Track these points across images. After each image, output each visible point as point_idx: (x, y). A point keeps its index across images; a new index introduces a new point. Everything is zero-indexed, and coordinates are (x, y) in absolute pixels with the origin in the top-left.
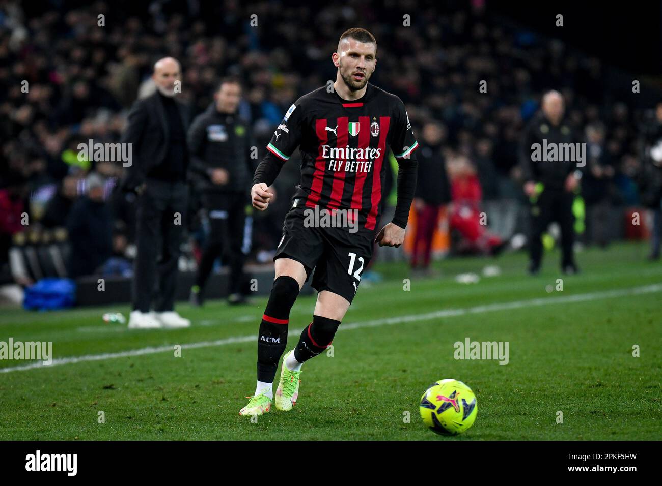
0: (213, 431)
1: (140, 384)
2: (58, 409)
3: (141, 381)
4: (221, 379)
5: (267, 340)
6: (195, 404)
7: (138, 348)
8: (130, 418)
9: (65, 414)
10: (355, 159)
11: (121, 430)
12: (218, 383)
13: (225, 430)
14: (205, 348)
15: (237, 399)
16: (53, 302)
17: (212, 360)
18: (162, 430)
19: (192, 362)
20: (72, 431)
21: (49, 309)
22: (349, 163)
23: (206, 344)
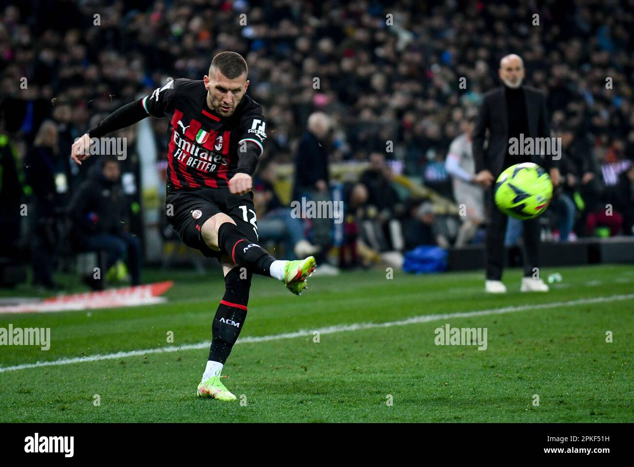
0: (564, 379)
1: (502, 339)
2: (431, 359)
3: (502, 335)
4: (572, 335)
5: (227, 322)
6: (550, 356)
7: (500, 307)
8: (493, 367)
9: (437, 363)
10: (198, 157)
11: (485, 378)
12: (570, 338)
13: (575, 378)
14: (558, 309)
15: (586, 352)
16: (429, 267)
17: (564, 318)
18: (520, 378)
19: (547, 319)
20: (443, 378)
21: (425, 272)
22: (192, 159)
23: (560, 304)
